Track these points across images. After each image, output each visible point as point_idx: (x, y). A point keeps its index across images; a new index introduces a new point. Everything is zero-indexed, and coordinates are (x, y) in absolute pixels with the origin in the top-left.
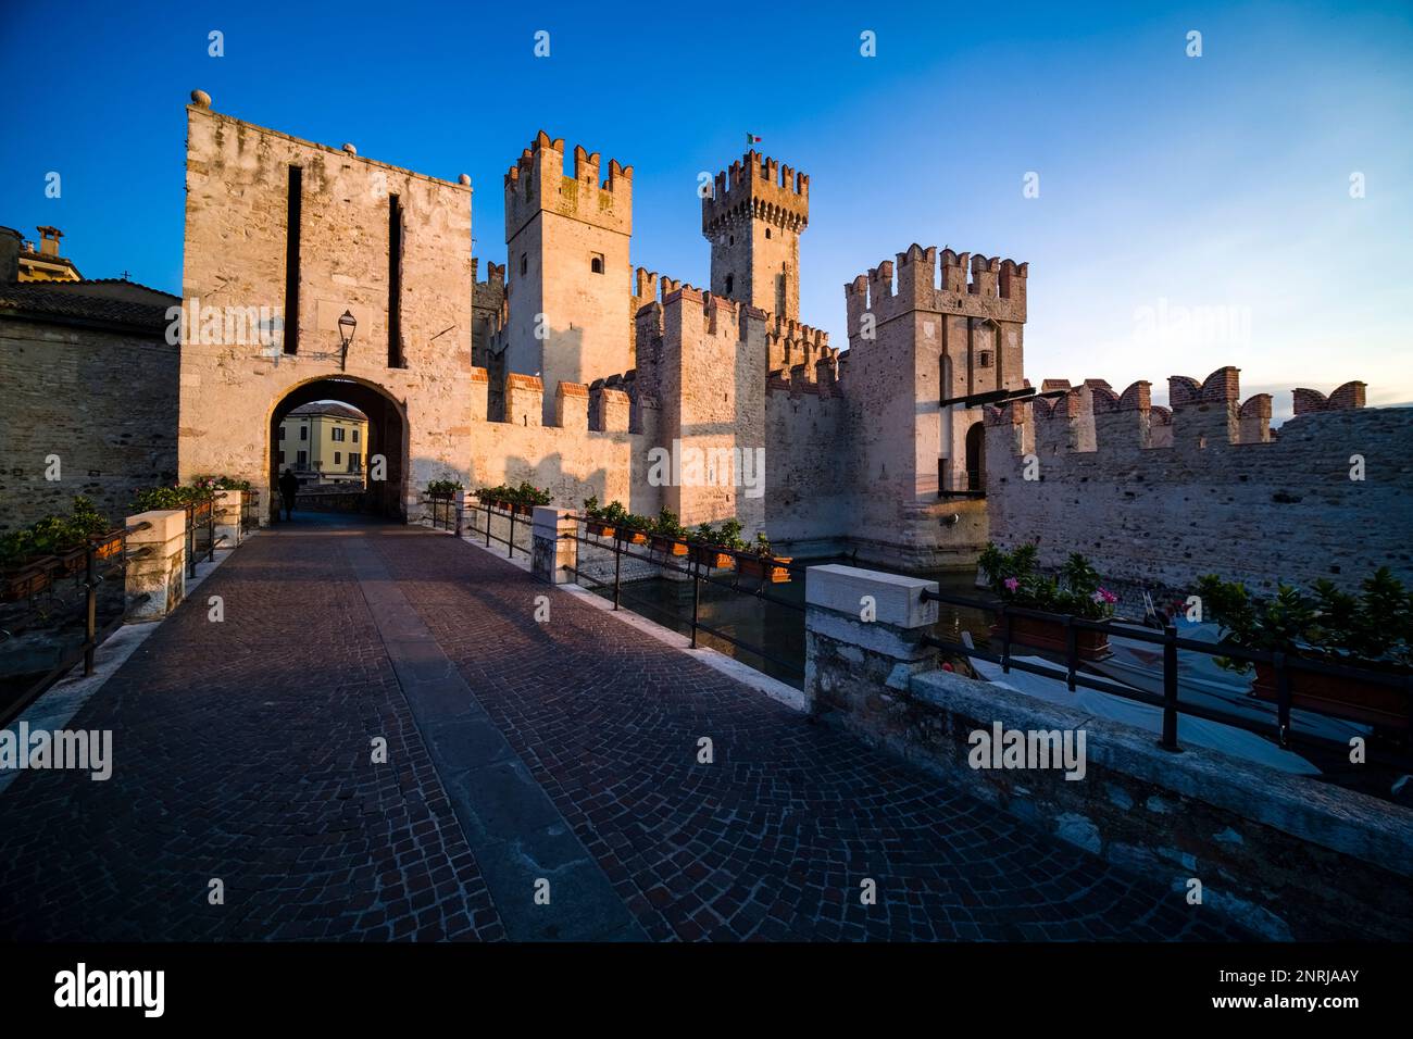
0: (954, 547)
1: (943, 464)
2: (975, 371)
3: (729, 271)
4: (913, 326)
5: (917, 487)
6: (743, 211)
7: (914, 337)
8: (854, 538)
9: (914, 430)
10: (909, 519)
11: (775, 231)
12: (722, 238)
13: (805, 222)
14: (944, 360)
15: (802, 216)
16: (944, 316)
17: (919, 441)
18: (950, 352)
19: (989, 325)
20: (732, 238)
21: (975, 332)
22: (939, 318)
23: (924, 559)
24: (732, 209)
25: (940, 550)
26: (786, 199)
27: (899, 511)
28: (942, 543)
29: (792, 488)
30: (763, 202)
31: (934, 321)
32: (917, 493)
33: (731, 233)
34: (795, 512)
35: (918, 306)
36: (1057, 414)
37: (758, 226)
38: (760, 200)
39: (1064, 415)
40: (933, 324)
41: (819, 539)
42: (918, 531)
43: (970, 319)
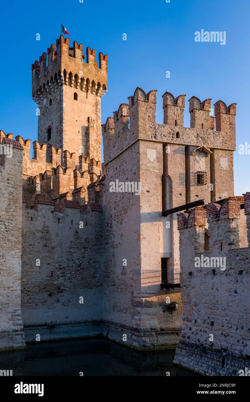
0: (174, 329)
1: (165, 262)
2: (192, 188)
3: (49, 124)
4: (139, 153)
5: (142, 281)
6: (56, 80)
7: (139, 161)
8: (108, 322)
9: (139, 235)
10: (137, 306)
11: (81, 94)
12: (45, 100)
13: (105, 88)
14: (165, 179)
15: (102, 84)
16: (165, 145)
17: (144, 244)
18: (170, 173)
19: (203, 151)
20: (51, 100)
21: (191, 158)
22: (160, 146)
23: (147, 340)
24: (49, 79)
25: (162, 332)
26: (89, 72)
27: (132, 300)
28: (164, 326)
29: (55, 283)
30: (70, 74)
31: (156, 149)
32: (142, 285)
33: (50, 97)
34: (58, 301)
35: (141, 136)
36: (222, 217)
37: (68, 91)
38: (68, 72)
39: (226, 217)
40: (155, 151)
41: (79, 323)
42: (143, 317)
43: (187, 147)
